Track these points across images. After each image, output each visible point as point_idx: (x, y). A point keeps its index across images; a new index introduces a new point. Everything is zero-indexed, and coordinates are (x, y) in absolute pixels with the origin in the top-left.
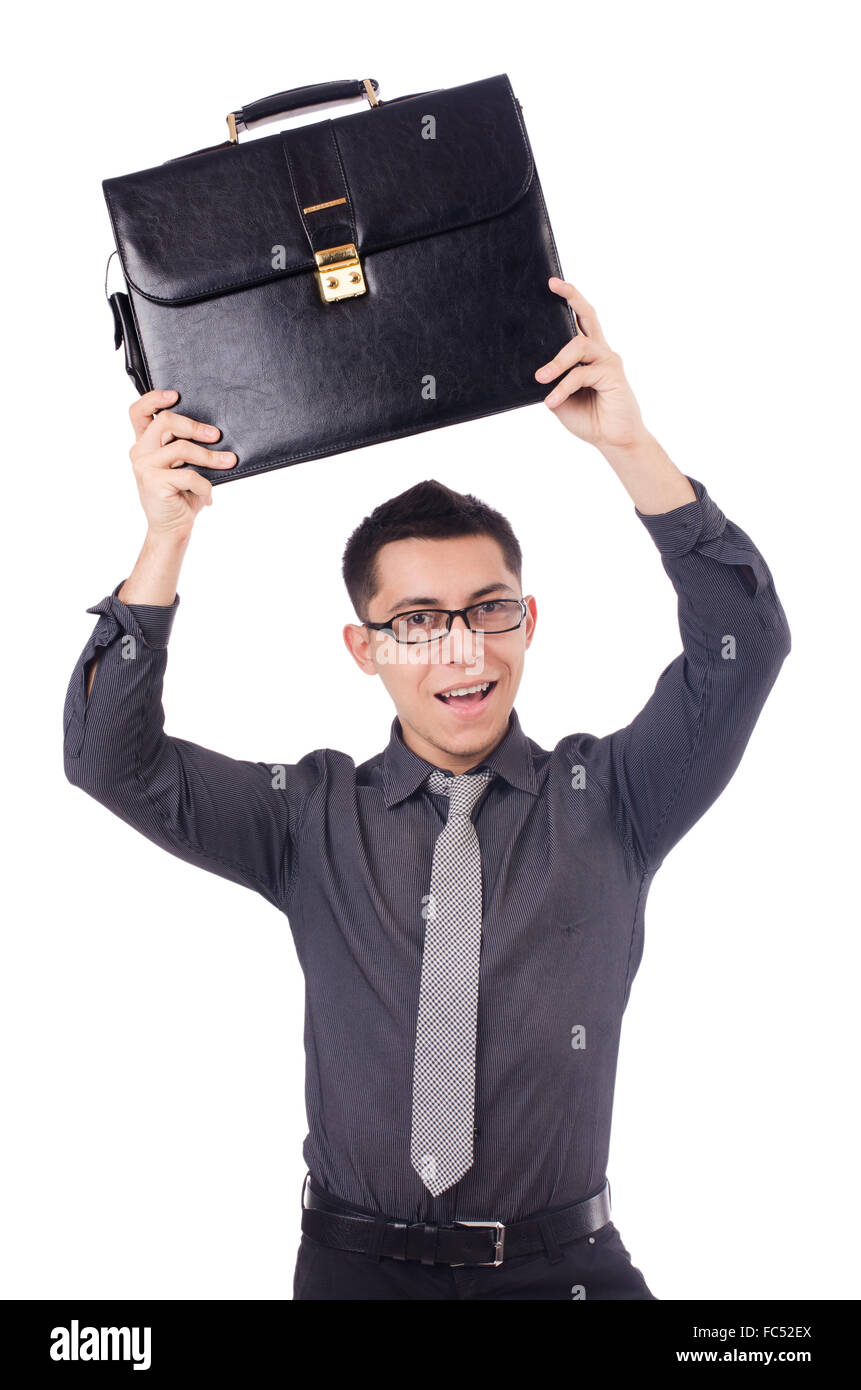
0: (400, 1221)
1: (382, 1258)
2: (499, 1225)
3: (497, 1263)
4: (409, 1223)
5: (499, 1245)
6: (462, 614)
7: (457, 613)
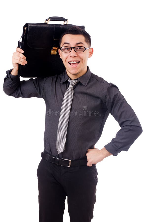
0: (54, 156)
1: (50, 162)
2: (70, 160)
3: (69, 167)
4: (55, 157)
5: (70, 164)
6: (74, 48)
7: (73, 48)
